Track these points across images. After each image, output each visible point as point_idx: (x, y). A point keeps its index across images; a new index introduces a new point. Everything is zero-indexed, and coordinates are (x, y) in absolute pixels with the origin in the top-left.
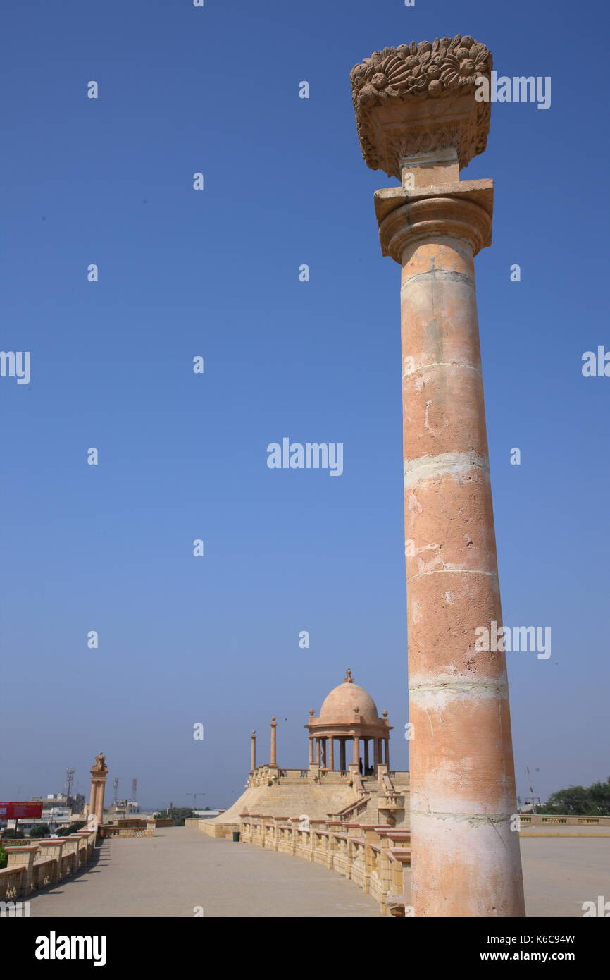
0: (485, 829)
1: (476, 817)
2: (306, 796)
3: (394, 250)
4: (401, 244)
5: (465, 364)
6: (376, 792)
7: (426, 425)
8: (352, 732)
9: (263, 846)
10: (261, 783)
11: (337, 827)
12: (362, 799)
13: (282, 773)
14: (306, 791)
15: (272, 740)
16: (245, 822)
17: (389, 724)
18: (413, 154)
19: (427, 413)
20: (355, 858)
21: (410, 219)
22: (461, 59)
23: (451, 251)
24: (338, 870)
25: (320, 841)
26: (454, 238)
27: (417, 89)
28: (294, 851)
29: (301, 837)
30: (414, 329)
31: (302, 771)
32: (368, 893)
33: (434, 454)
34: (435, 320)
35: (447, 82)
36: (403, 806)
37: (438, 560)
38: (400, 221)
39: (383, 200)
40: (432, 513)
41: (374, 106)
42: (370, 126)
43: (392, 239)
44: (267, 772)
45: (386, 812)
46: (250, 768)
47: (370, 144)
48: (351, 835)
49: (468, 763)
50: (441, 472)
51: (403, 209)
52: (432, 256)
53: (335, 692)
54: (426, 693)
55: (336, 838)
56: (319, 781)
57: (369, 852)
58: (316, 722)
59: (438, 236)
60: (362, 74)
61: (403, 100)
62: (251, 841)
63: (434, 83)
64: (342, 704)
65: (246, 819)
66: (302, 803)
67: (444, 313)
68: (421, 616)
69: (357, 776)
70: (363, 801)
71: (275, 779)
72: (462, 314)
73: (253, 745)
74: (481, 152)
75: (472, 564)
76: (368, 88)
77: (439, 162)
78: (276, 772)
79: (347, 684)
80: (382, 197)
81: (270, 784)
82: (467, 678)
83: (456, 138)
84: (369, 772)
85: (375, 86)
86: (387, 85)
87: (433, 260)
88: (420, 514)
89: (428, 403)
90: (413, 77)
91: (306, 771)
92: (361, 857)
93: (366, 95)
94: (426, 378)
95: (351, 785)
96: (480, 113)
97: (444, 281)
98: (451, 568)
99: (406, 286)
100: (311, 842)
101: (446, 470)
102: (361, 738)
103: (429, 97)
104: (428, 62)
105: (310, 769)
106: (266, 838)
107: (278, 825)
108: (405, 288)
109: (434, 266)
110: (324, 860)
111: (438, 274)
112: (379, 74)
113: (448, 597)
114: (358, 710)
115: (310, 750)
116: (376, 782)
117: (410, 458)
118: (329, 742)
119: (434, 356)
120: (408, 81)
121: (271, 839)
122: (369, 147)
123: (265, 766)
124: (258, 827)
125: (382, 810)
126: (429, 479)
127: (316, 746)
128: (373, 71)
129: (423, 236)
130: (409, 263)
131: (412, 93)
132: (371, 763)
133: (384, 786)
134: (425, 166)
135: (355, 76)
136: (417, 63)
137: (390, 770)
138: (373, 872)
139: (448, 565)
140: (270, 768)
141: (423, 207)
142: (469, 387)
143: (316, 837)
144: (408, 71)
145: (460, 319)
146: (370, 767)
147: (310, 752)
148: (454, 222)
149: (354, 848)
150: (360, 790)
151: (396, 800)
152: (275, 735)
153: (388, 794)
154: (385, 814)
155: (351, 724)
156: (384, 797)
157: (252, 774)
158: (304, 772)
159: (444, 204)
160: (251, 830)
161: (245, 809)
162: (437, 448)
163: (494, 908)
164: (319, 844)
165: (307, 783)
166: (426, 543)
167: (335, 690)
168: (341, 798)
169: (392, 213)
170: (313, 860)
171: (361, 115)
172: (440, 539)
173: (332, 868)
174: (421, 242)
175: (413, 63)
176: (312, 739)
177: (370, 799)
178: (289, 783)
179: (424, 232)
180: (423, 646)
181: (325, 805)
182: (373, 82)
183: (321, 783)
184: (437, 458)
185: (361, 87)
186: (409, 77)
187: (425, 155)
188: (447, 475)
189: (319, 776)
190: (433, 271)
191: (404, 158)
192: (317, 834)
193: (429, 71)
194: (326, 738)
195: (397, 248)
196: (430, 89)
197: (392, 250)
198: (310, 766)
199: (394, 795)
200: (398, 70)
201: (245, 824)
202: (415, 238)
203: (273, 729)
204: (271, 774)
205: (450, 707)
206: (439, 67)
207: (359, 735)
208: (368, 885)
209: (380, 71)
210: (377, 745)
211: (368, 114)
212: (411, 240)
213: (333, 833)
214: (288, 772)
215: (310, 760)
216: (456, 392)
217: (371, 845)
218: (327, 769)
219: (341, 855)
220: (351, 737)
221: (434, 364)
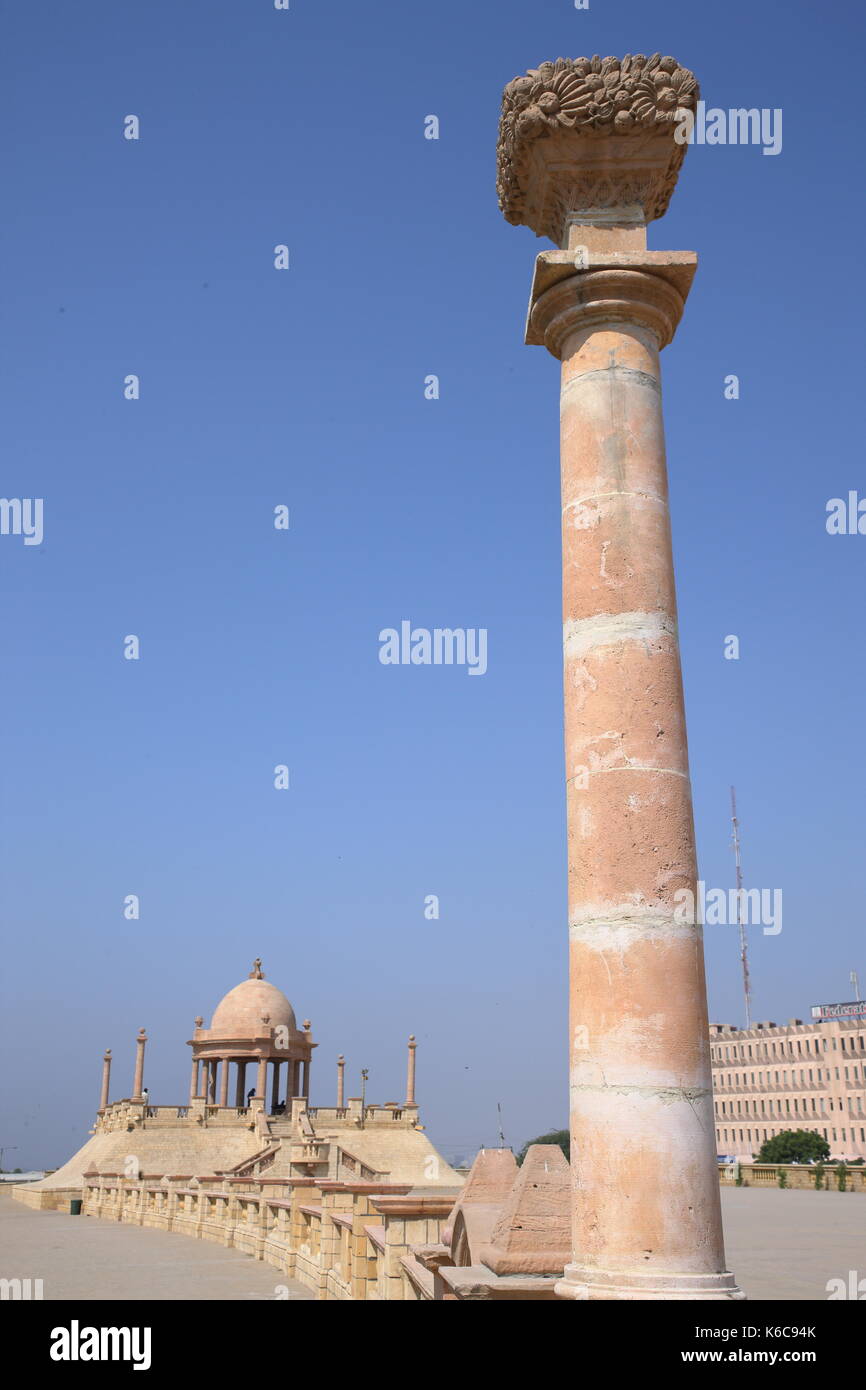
0: (680, 1106)
1: (669, 1091)
2: (184, 1145)
3: (554, 336)
4: (565, 329)
5: (654, 496)
6: (289, 1138)
7: (603, 573)
8: (257, 1052)
9: (120, 1220)
10: (116, 1126)
11: (242, 1186)
12: (269, 1148)
13: (149, 1111)
14: (185, 1137)
15: (138, 1063)
16: (91, 1185)
17: (312, 1040)
18: (586, 209)
19: (604, 559)
20: (271, 1228)
21: (583, 295)
22: (659, 86)
23: (636, 343)
24: (242, 1249)
25: (214, 1207)
26: (639, 326)
27: (599, 120)
28: (170, 1224)
29: (181, 1203)
30: (585, 444)
31: (180, 1108)
32: (293, 1276)
33: (612, 613)
34: (615, 435)
35: (640, 115)
36: (326, 1158)
37: (618, 753)
38: (568, 297)
39: (549, 266)
40: (611, 691)
41: (539, 137)
42: (525, 164)
43: (554, 321)
44: (126, 1110)
45: (301, 1168)
46: (99, 1107)
47: (518, 188)
48: (267, 1195)
49: (659, 1020)
50: (623, 637)
51: (576, 281)
52: (612, 348)
53: (236, 992)
54: (600, 929)
55: (241, 1201)
56: (204, 1123)
57: (297, 1219)
58: (205, 1036)
59: (619, 322)
60: (526, 91)
61: (579, 132)
62: (100, 1212)
63: (622, 114)
64: (246, 1009)
65: (91, 1182)
66: (178, 1156)
67: (628, 426)
68: (594, 827)
69: (261, 1115)
70: (268, 1152)
71: (138, 1121)
72: (649, 428)
73: (106, 1069)
74: (660, 216)
75: (663, 760)
76: (533, 111)
77: (619, 223)
78: (141, 1109)
79: (255, 981)
80: (549, 261)
81: (131, 1128)
82: (657, 910)
83: (643, 193)
84: (279, 1109)
85: (543, 109)
86: (559, 110)
87: (612, 353)
88: (593, 692)
89: (606, 544)
90: (595, 104)
91: (186, 1108)
92: (283, 1226)
93: (531, 120)
94: (603, 510)
95: (252, 1128)
96: (674, 163)
97: (627, 384)
98: (637, 764)
99: (573, 385)
100: (199, 1210)
101: (630, 635)
102: (270, 1060)
103: (615, 133)
104: (615, 85)
105: (193, 1105)
106: (125, 1207)
107: (145, 1186)
108: (570, 389)
109: (613, 362)
110: (218, 1235)
111: (619, 373)
112: (550, 94)
113: (633, 802)
114: (268, 1019)
115: (193, 1077)
116: (289, 1123)
117: (576, 617)
118: (221, 1066)
119: (613, 481)
120: (588, 108)
121: (132, 1209)
122: (516, 192)
123: (124, 1101)
124: (113, 1192)
125: (295, 1165)
126: (607, 646)
127: (203, 1071)
128: (541, 89)
129: (599, 321)
130: (577, 355)
131: (592, 124)
132: (282, 1097)
133: (300, 1129)
134: (600, 226)
135: (515, 93)
136: (601, 85)
137: (309, 1106)
138: (302, 1246)
139: (633, 760)
140: (132, 1104)
141: (603, 280)
142: (657, 525)
143: (207, 1201)
144: (589, 94)
145: (646, 436)
146: (280, 1103)
147: (193, 1081)
148: (641, 305)
149: (270, 1213)
150: (265, 1135)
151: (317, 1149)
152: (143, 1056)
153: (305, 1141)
154: (299, 1171)
155: (257, 1039)
156: (300, 1145)
157: (101, 1114)
158: (184, 1109)
159: (632, 280)
160: (101, 1197)
161: (93, 1164)
162: (618, 605)
163: (690, 1208)
164: (211, 1212)
165: (187, 1126)
166: (602, 730)
167: (236, 989)
168: (236, 1147)
169: (557, 286)
170: (200, 1236)
171: (516, 146)
172: (621, 725)
173: (231, 1246)
174: (596, 327)
175: (596, 84)
176: (197, 1061)
177: (280, 1148)
178: (161, 1127)
179: (602, 315)
180: (597, 867)
181: (212, 1158)
182: (541, 103)
183: (207, 1127)
184: (618, 618)
185: (523, 108)
186: (590, 103)
187: (600, 212)
188: (632, 642)
189: (206, 1116)
190: (612, 368)
191: (572, 212)
192: (209, 1198)
193: (617, 97)
194: (219, 1059)
195: (558, 335)
196: (617, 121)
197: (549, 336)
198: (194, 1101)
199: (314, 1142)
200: (576, 90)
201: (91, 1188)
202: (587, 322)
203: (140, 1047)
204: (134, 1113)
205: (635, 948)
206: (631, 94)
207: (268, 1056)
208: (293, 1266)
209: (550, 90)
210: (292, 1071)
211: (526, 147)
212: (581, 323)
213: (236, 1195)
214: (159, 1109)
215: (192, 1093)
216: (643, 532)
217: (301, 1206)
218: (217, 1105)
219: (247, 1226)
220: (255, 1059)
221: (613, 493)
